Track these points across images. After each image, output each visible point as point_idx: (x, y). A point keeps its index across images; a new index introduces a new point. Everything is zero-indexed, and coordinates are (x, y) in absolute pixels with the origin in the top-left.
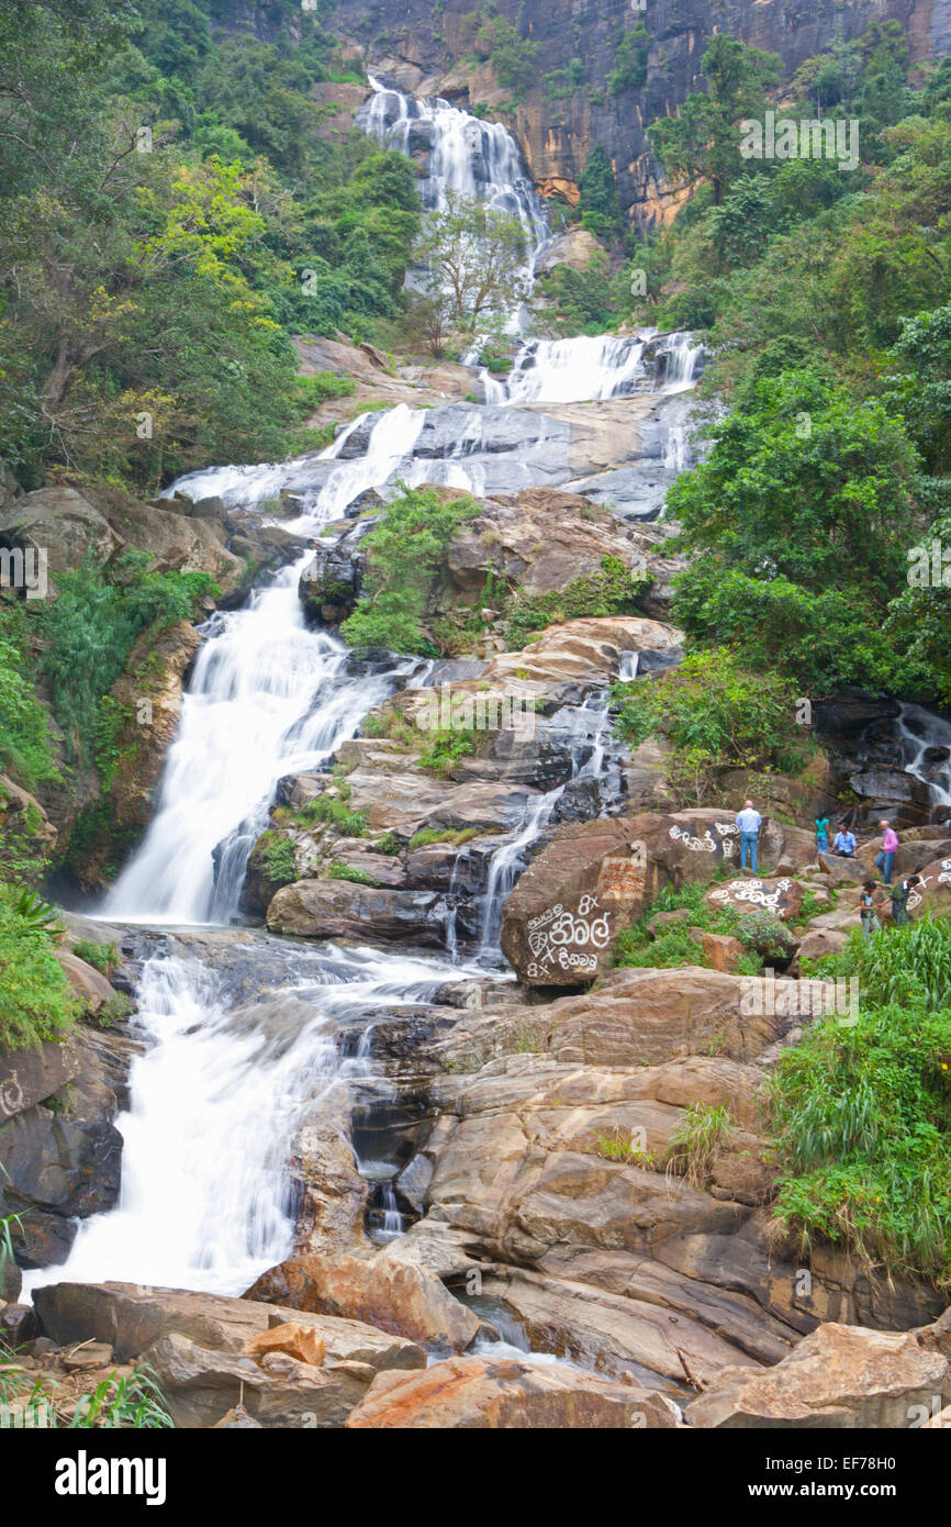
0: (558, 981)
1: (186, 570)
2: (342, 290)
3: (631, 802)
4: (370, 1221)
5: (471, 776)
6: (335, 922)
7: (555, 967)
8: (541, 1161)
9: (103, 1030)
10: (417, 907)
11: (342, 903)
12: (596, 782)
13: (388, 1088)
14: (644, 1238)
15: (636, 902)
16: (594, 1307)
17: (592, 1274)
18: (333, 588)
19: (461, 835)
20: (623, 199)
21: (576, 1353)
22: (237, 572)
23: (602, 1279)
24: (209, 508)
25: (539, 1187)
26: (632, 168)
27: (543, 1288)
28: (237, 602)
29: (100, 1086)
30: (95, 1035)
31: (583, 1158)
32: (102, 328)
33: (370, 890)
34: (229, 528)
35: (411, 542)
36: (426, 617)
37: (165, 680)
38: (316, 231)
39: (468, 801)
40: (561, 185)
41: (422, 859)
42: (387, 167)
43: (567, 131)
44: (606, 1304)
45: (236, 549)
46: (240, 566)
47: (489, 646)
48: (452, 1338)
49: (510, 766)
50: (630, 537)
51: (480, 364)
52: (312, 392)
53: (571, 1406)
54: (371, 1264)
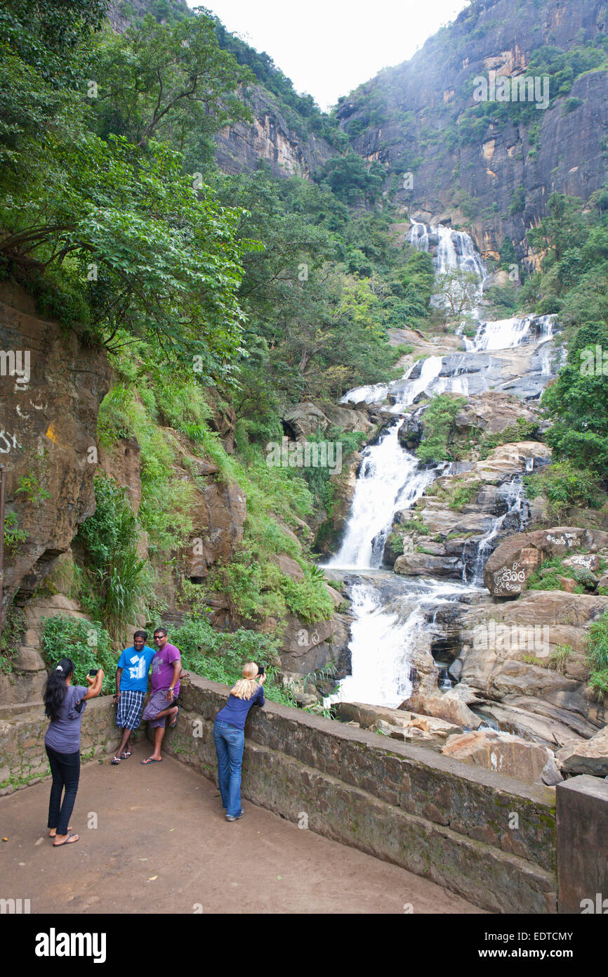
0: (506, 594)
1: (355, 431)
2: (406, 309)
3: (533, 521)
4: (440, 683)
5: (468, 511)
6: (420, 569)
7: (505, 590)
8: (502, 663)
9: (341, 613)
10: (450, 563)
11: (422, 562)
12: (518, 513)
13: (444, 635)
14: (540, 692)
15: (535, 565)
16: (522, 716)
17: (521, 704)
18: (411, 435)
19: (466, 535)
20: (518, 257)
21: (517, 732)
22: (374, 430)
23: (525, 706)
24: (361, 406)
25: (501, 673)
26: (521, 244)
27: (504, 709)
28: (374, 442)
29: (343, 634)
30: (339, 615)
31: (517, 662)
32: (320, 344)
33: (432, 557)
34: (370, 412)
35: (441, 417)
36: (448, 445)
37: (349, 474)
38: (394, 286)
39: (469, 521)
40: (492, 254)
41: (451, 544)
42: (421, 257)
43: (493, 231)
44: (527, 716)
45: (373, 421)
46: (375, 428)
47: (473, 456)
48: (471, 726)
49: (484, 507)
50: (528, 409)
51: (463, 334)
52: (397, 352)
53: (513, 748)
54: (442, 699)
